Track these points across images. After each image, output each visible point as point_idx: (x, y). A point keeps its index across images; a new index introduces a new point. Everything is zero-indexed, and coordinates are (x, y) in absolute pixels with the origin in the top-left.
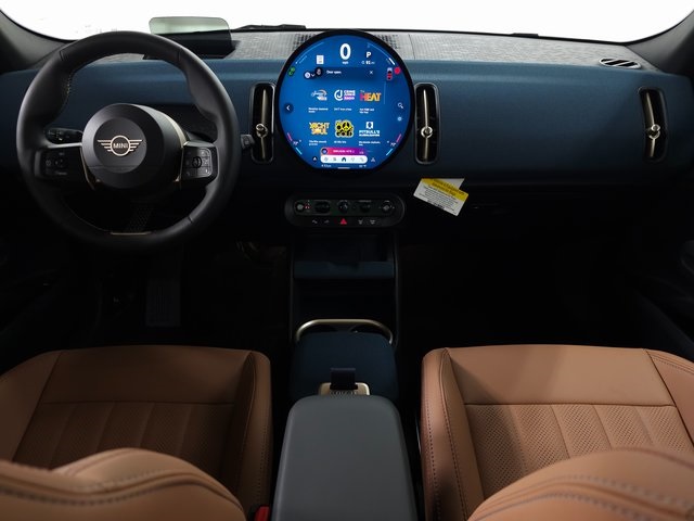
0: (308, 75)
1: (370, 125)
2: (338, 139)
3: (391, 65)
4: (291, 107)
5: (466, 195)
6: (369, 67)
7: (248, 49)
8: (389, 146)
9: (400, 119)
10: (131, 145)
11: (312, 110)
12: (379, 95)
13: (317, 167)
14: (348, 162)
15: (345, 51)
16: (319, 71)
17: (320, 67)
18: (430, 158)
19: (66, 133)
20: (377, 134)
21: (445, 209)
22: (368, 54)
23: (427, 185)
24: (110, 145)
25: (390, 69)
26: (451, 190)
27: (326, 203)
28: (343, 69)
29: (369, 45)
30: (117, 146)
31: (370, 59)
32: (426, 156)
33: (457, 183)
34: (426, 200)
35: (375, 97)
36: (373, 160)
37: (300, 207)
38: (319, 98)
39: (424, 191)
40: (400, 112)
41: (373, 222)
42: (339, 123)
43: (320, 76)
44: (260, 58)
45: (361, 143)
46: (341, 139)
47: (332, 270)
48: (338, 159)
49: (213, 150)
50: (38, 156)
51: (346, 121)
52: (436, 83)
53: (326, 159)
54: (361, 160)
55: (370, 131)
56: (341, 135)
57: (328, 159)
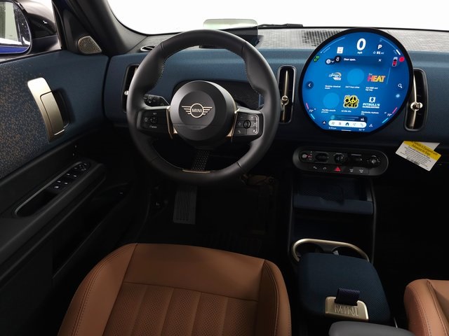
0: (329, 61)
1: (372, 100)
2: (345, 109)
3: (397, 55)
4: (312, 85)
5: (439, 156)
6: (379, 56)
7: (269, 41)
8: (386, 116)
9: (398, 96)
10: (204, 110)
11: (328, 87)
12: (383, 77)
13: (325, 128)
14: (350, 126)
15: (361, 45)
16: (338, 59)
17: (339, 56)
18: (415, 127)
19: (153, 98)
20: (378, 106)
21: (420, 165)
22: (380, 46)
23: (407, 146)
24: (190, 110)
25: (396, 58)
26: (427, 151)
27: (325, 155)
28: (357, 57)
29: (382, 39)
30: (195, 110)
31: (380, 50)
32: (413, 124)
33: (433, 146)
34: (405, 157)
35: (380, 79)
36: (371, 126)
37: (304, 156)
38: (335, 78)
39: (405, 151)
40: (399, 91)
41: (361, 171)
42: (348, 97)
43: (338, 62)
44: (280, 48)
45: (363, 113)
46: (348, 109)
47: (322, 203)
48: (343, 124)
49: (261, 116)
50: (140, 115)
51: (353, 96)
52: (424, 68)
53: (333, 123)
54: (361, 125)
55: (372, 104)
56: (348, 106)
57: (334, 124)
